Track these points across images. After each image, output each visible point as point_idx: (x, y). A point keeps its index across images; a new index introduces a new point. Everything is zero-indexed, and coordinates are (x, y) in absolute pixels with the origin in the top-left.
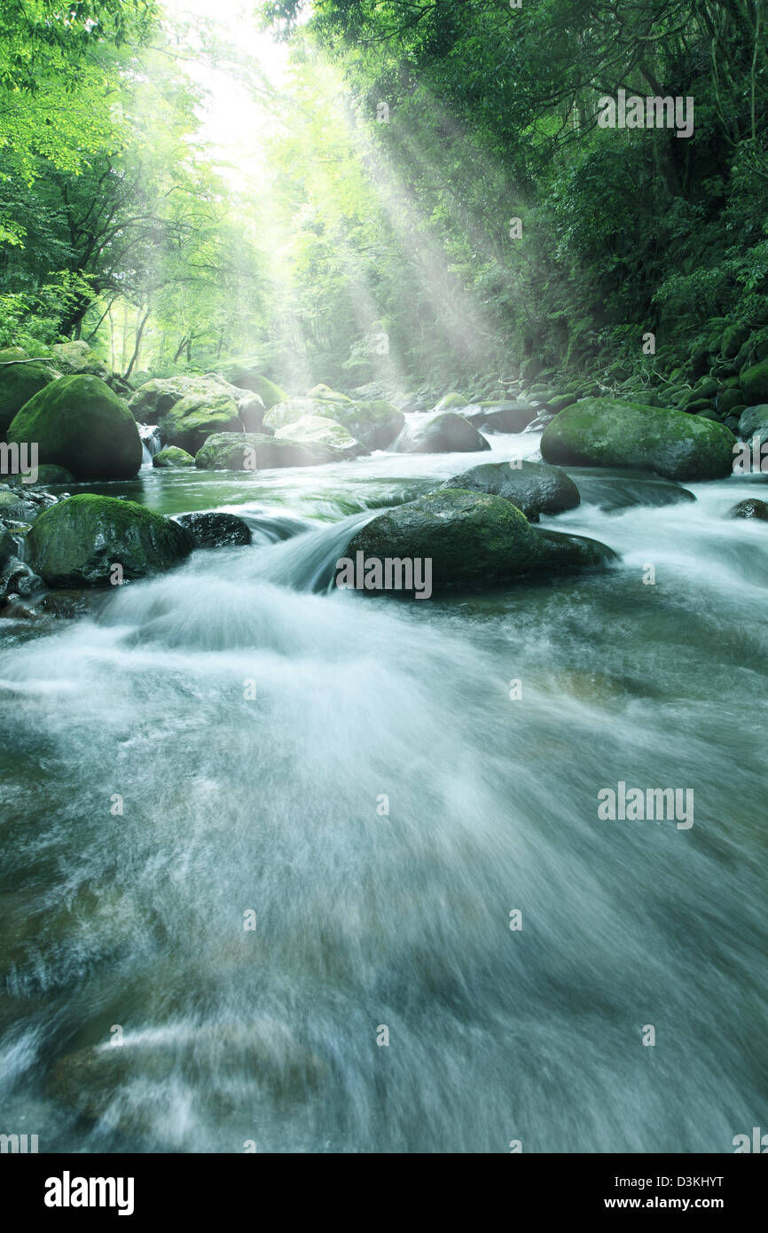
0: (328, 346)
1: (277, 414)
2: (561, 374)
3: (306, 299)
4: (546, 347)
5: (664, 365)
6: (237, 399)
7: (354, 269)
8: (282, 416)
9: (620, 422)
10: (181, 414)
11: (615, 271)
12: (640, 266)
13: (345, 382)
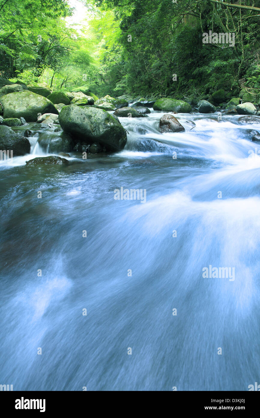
0: (109, 83)
1: (98, 102)
2: (176, 93)
3: (103, 68)
4: (173, 85)
5: (201, 91)
6: (87, 98)
7: (117, 59)
8: (99, 102)
9: (168, 102)
10: (74, 102)
11: (191, 64)
12: (198, 62)
13: (115, 95)
